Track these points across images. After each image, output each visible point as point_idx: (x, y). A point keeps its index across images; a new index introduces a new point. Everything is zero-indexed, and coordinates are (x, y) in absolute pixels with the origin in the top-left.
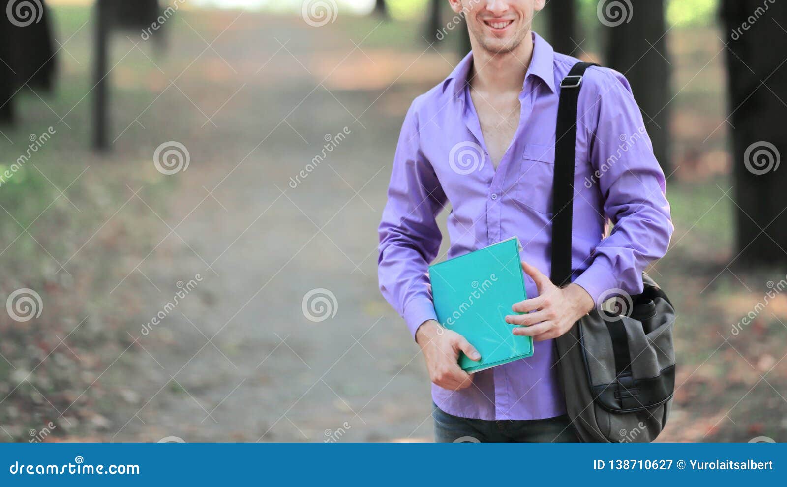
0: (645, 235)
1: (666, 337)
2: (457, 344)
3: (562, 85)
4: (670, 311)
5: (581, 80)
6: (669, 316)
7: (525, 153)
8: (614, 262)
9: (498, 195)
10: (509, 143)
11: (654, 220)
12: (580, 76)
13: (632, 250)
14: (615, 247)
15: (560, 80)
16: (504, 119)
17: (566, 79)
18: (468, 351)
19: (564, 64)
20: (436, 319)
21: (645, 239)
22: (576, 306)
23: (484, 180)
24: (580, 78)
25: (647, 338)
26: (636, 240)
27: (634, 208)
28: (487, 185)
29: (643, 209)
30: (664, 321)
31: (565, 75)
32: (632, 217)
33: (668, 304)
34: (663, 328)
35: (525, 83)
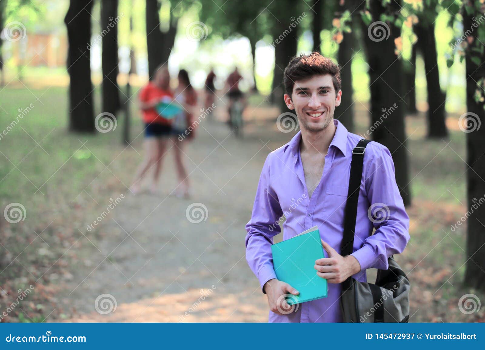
0: (393, 237)
1: (406, 298)
2: (286, 288)
3: (353, 152)
4: (407, 283)
5: (365, 150)
6: (407, 286)
7: (327, 191)
8: (375, 248)
9: (311, 214)
10: (318, 183)
11: (400, 230)
12: (364, 148)
13: (385, 243)
14: (376, 240)
15: (352, 149)
16: (316, 170)
17: (355, 148)
18: (292, 291)
19: (354, 140)
20: (276, 278)
21: (393, 239)
22: (351, 267)
23: (304, 205)
24: (364, 149)
25: (395, 300)
26: (388, 239)
27: (389, 222)
28: (306, 208)
29: (395, 224)
30: (404, 289)
31: (355, 146)
32: (387, 227)
33: (406, 279)
34: (404, 294)
35: (329, 150)
